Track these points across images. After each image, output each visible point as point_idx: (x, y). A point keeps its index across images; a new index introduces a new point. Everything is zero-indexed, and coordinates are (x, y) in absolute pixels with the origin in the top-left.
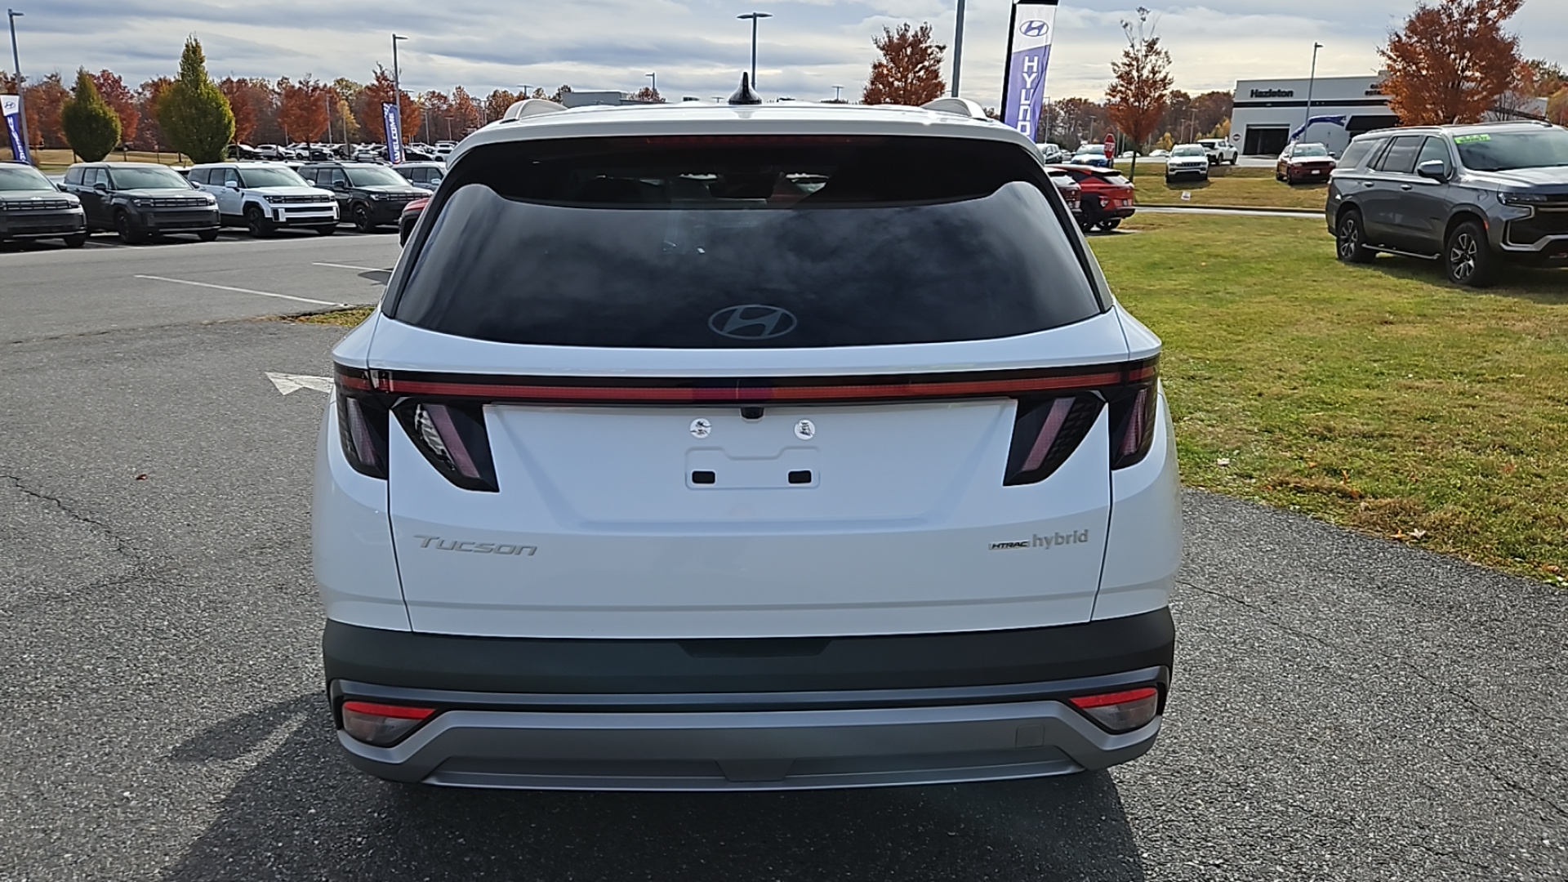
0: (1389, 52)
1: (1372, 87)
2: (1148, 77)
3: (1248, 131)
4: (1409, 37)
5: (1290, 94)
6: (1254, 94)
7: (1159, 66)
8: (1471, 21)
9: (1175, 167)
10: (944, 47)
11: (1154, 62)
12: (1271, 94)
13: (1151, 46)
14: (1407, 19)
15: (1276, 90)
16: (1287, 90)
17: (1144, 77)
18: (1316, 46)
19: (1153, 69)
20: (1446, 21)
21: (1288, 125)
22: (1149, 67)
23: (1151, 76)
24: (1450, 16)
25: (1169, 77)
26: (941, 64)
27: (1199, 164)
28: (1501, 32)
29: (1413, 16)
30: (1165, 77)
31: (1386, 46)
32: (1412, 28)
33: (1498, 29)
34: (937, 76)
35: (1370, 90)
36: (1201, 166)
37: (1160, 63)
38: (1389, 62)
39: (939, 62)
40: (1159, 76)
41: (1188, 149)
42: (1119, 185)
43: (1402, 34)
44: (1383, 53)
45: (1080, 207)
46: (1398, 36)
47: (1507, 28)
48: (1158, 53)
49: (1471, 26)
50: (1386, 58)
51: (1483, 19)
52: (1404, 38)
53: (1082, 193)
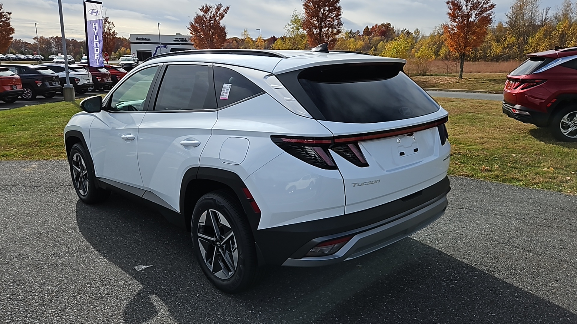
0: (190, 28)
1: (175, 39)
2: (107, 31)
3: (138, 52)
4: (196, 24)
5: (149, 40)
6: (137, 39)
7: (111, 28)
8: (212, 20)
9: (123, 65)
10: (11, 13)
11: (108, 26)
12: (143, 39)
13: (106, 19)
14: (194, 18)
15: (144, 38)
16: (148, 38)
17: (106, 31)
18: (159, 24)
19: (108, 28)
20: (205, 19)
21: (151, 51)
22: (107, 27)
23: (108, 31)
24: (206, 18)
25: (116, 32)
26: (10, 20)
27: (132, 64)
28: (221, 24)
29: (196, 17)
30: (114, 32)
31: (189, 26)
32: (195, 20)
33: (220, 23)
34: (9, 26)
35: (175, 40)
36: (133, 65)
37: (110, 26)
38: (191, 32)
39: (9, 19)
40: (111, 31)
41: (127, 58)
42: (122, 72)
43: (193, 23)
44: (189, 29)
45: (111, 80)
46: (192, 23)
47: (222, 23)
48: (109, 23)
49: (212, 22)
50: (190, 30)
51: (215, 20)
52: (194, 24)
53: (111, 75)
